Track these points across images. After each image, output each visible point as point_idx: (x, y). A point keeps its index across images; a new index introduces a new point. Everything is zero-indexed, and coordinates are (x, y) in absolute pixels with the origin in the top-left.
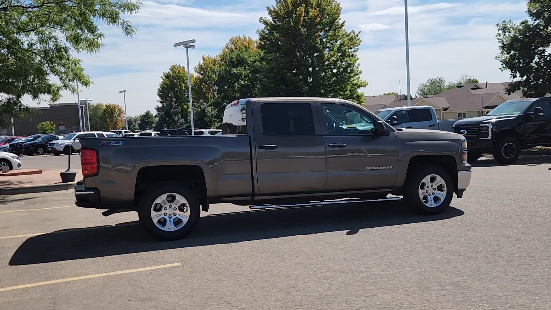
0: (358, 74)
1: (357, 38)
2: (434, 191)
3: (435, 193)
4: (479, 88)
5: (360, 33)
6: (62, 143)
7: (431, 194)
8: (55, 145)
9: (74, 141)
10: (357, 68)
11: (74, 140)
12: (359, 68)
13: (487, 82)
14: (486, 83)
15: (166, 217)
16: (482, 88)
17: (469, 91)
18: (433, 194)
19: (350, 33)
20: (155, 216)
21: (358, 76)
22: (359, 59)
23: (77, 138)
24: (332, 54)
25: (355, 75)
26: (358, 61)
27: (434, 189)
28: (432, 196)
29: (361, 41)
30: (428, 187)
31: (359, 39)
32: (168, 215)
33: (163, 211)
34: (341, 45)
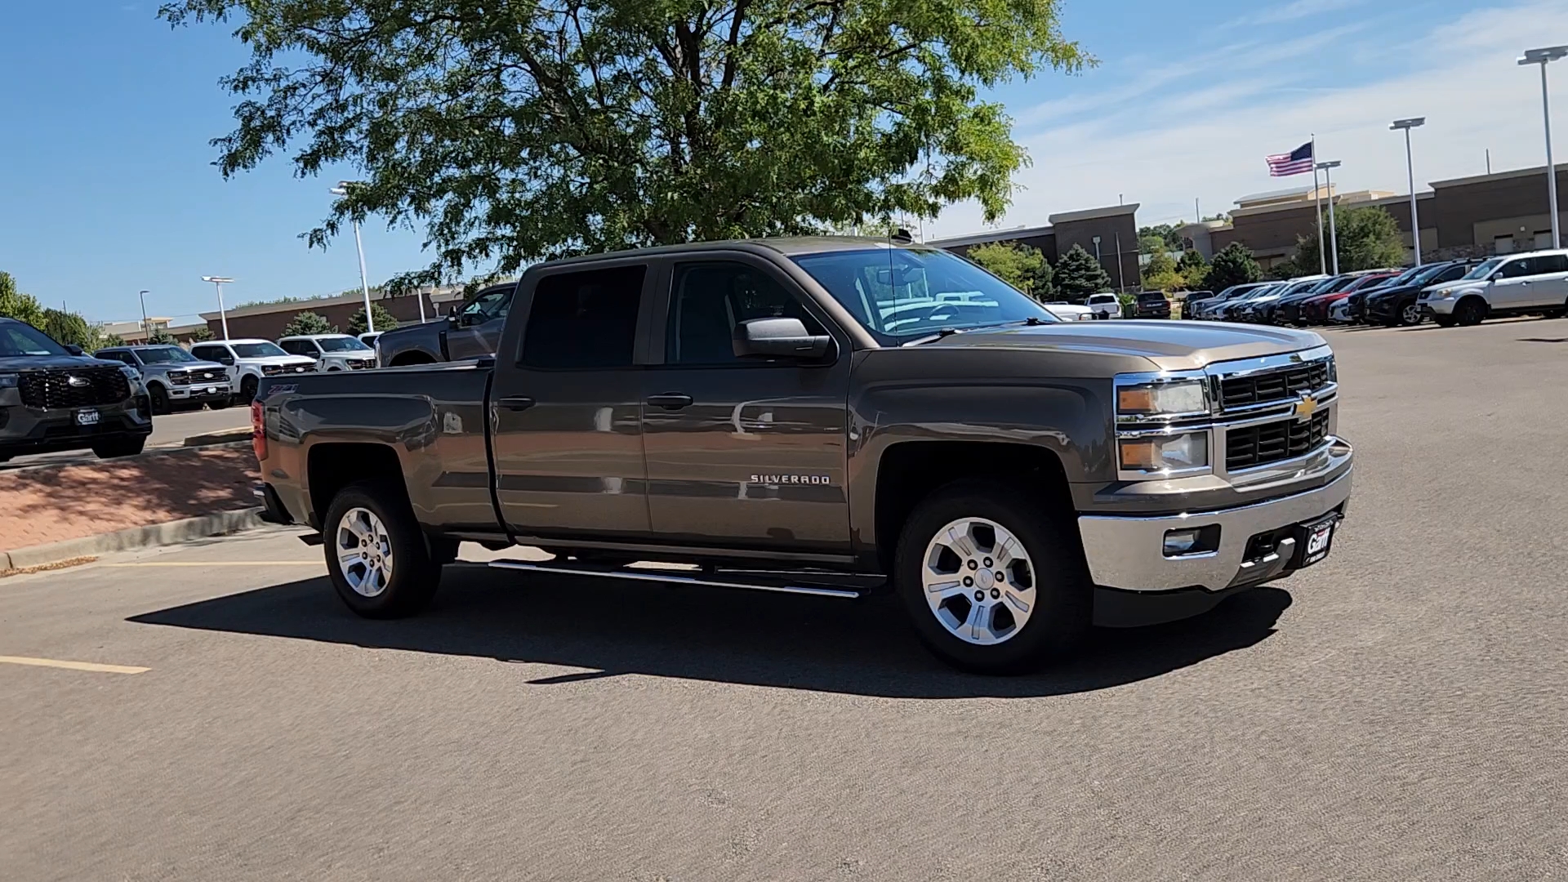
2: (997, 585)
3: (1002, 593)
6: (1449, 290)
7: (987, 593)
8: (1430, 297)
9: (1488, 282)
11: (1492, 279)
15: (366, 563)
18: (996, 594)
20: (347, 558)
23: (1501, 274)
27: (1000, 577)
28: (989, 602)
30: (973, 565)
32: (369, 559)
33: (360, 549)
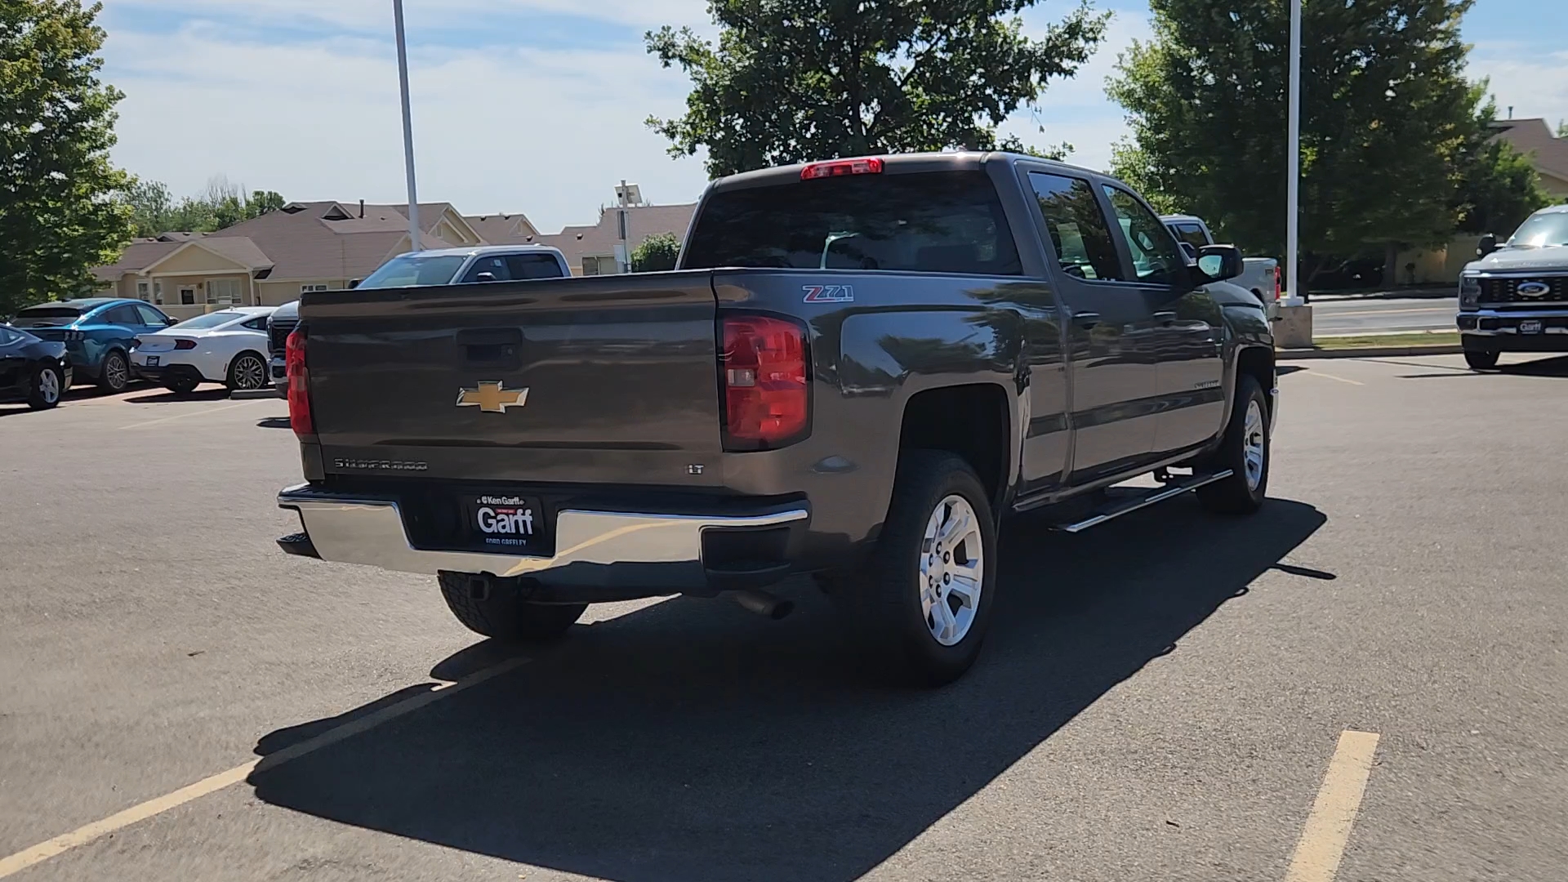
0: (102, 146)
1: (90, 26)
4: (347, 218)
5: (98, 7)
10: (110, 125)
12: (115, 125)
13: (362, 202)
14: (359, 203)
15: (934, 593)
16: (353, 218)
17: (323, 225)
19: (64, 4)
21: (103, 152)
22: (124, 96)
24: (26, 68)
25: (92, 148)
26: (119, 102)
29: (105, 35)
31: (95, 29)
34: (43, 41)
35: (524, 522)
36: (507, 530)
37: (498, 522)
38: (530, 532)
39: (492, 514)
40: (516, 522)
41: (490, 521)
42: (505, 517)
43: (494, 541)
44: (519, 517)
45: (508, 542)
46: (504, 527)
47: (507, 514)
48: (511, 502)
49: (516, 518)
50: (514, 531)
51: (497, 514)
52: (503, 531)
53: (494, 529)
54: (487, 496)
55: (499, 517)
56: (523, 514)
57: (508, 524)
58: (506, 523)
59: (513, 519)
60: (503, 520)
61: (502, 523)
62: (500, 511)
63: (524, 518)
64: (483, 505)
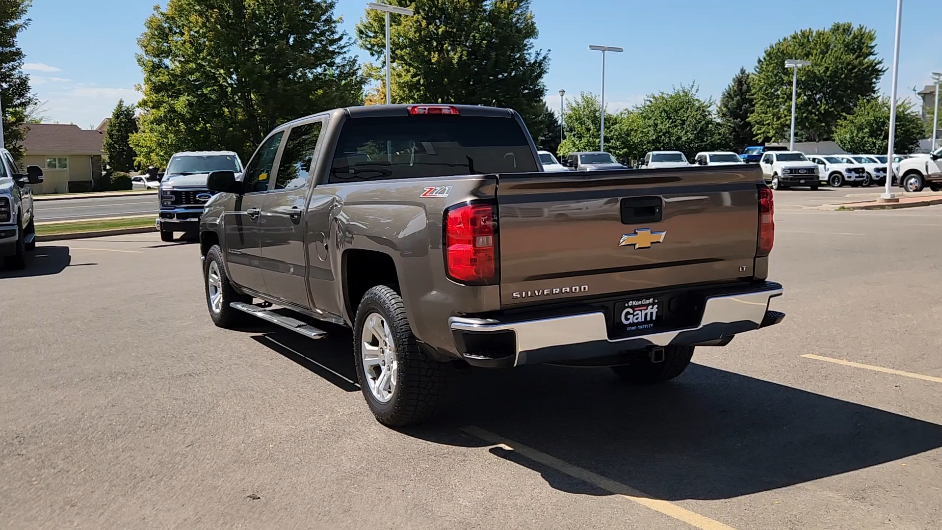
35: (652, 313)
36: (639, 320)
37: (634, 316)
38: (654, 318)
39: (631, 311)
40: (646, 314)
41: (629, 317)
42: (639, 312)
43: (633, 328)
44: (649, 310)
45: (641, 327)
46: (637, 319)
47: (641, 310)
48: (648, 302)
49: (646, 311)
50: (643, 320)
51: (634, 311)
52: (636, 321)
53: (631, 321)
54: (633, 300)
55: (635, 313)
56: (652, 308)
57: (640, 316)
58: (639, 316)
59: (644, 312)
60: (638, 314)
61: (636, 317)
62: (637, 309)
63: (652, 310)
64: (629, 307)
